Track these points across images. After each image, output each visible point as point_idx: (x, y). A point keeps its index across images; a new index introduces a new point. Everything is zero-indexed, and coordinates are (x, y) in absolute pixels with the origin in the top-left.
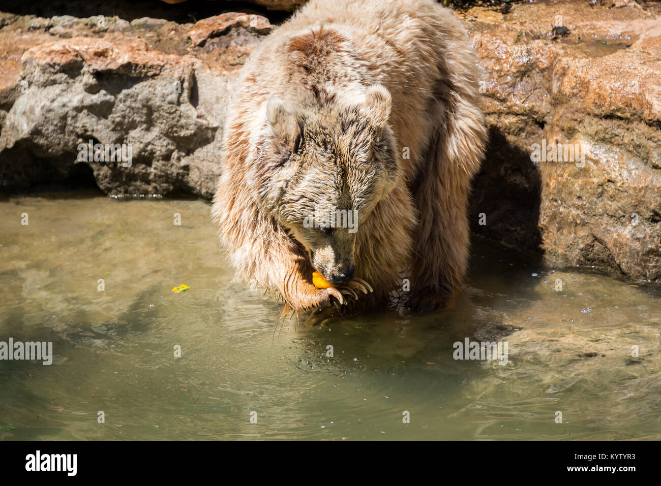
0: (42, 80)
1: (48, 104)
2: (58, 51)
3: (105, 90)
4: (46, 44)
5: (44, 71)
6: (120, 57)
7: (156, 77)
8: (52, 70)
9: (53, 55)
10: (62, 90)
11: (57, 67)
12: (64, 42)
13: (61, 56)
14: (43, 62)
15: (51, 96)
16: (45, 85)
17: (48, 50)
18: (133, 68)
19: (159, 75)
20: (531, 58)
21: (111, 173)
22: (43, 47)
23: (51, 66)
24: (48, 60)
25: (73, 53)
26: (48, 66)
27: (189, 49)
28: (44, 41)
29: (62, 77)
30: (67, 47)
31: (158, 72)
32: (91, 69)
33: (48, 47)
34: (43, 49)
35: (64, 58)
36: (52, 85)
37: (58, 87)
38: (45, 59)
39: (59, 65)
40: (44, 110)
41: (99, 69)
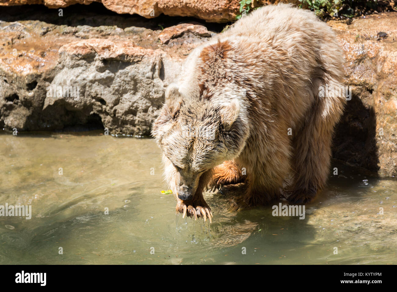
0: (71, 64)
1: (75, 78)
2: (81, 47)
3: (109, 70)
4: (74, 43)
5: (72, 59)
6: (118, 50)
7: (139, 63)
8: (77, 58)
9: (77, 49)
10: (83, 70)
11: (80, 56)
12: (84, 41)
13: (82, 49)
14: (72, 53)
15: (76, 74)
16: (73, 67)
17: (75, 46)
18: (126, 57)
19: (141, 61)
20: (365, 51)
21: (112, 120)
22: (71, 44)
23: (76, 56)
24: (75, 52)
25: (90, 48)
26: (74, 56)
27: (159, 46)
28: (72, 41)
29: (83, 62)
30: (86, 44)
31: (140, 59)
32: (100, 58)
33: (74, 44)
34: (72, 46)
35: (84, 51)
36: (77, 67)
37: (80, 68)
38: (73, 51)
39: (81, 55)
40: (72, 82)
41: (105, 58)
